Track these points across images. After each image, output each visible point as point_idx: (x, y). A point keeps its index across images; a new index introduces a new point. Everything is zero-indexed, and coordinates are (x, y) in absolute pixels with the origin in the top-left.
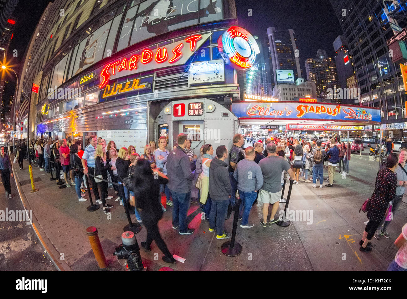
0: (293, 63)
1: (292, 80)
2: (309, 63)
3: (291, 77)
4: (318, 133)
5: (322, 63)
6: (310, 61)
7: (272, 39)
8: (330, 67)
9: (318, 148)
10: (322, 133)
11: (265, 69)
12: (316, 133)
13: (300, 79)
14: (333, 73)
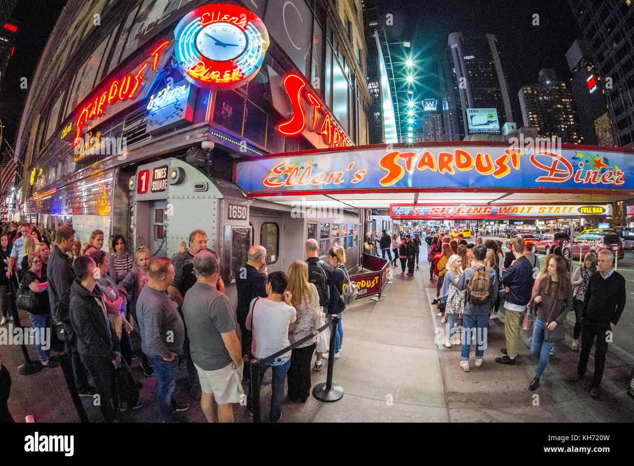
0: (497, 96)
1: (495, 126)
2: (526, 95)
3: (493, 120)
4: (543, 223)
5: (550, 92)
6: (527, 90)
7: (457, 54)
8: (563, 100)
9: (480, 264)
10: (552, 222)
11: (447, 108)
12: (540, 224)
13: (509, 123)
14: (569, 110)
